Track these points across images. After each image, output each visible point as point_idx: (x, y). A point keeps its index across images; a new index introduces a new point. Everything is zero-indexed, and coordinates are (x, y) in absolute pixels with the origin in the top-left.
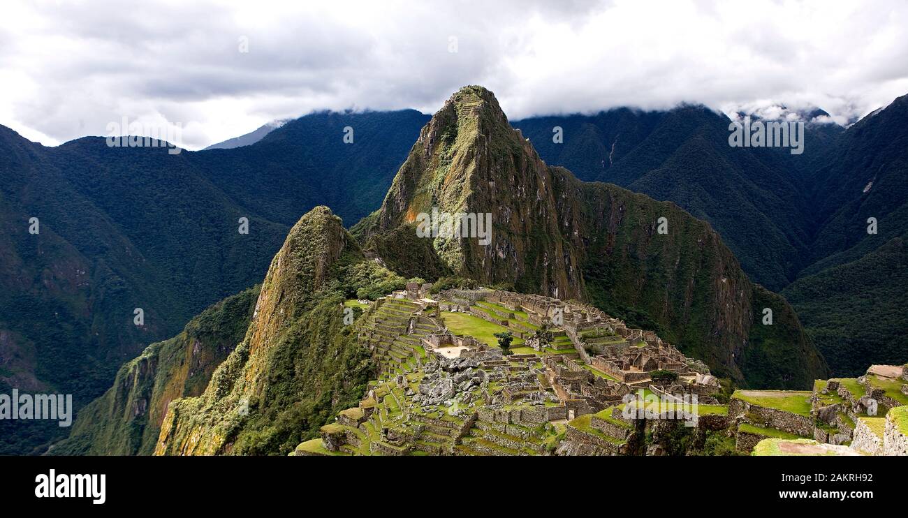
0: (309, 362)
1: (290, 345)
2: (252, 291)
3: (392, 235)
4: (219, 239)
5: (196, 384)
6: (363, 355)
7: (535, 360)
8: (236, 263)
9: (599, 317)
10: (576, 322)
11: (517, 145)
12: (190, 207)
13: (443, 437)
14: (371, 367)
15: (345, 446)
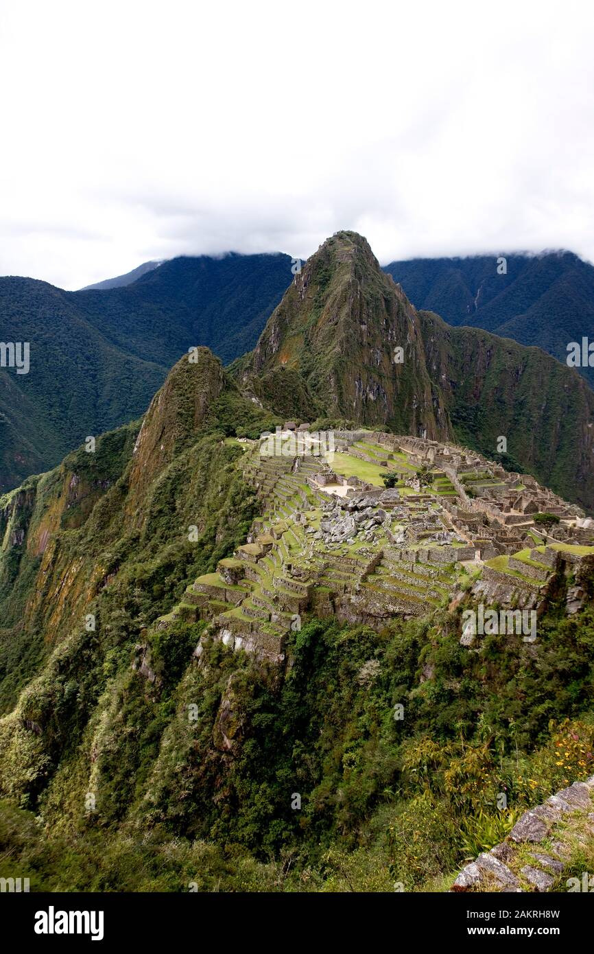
0: (190, 498)
1: (171, 481)
2: (128, 427)
3: (267, 376)
4: (94, 376)
5: (72, 516)
6: (248, 492)
7: (431, 501)
8: (110, 400)
9: (478, 460)
10: (456, 464)
11: (389, 289)
12: (67, 345)
13: (348, 574)
14: (256, 504)
15: (243, 581)
